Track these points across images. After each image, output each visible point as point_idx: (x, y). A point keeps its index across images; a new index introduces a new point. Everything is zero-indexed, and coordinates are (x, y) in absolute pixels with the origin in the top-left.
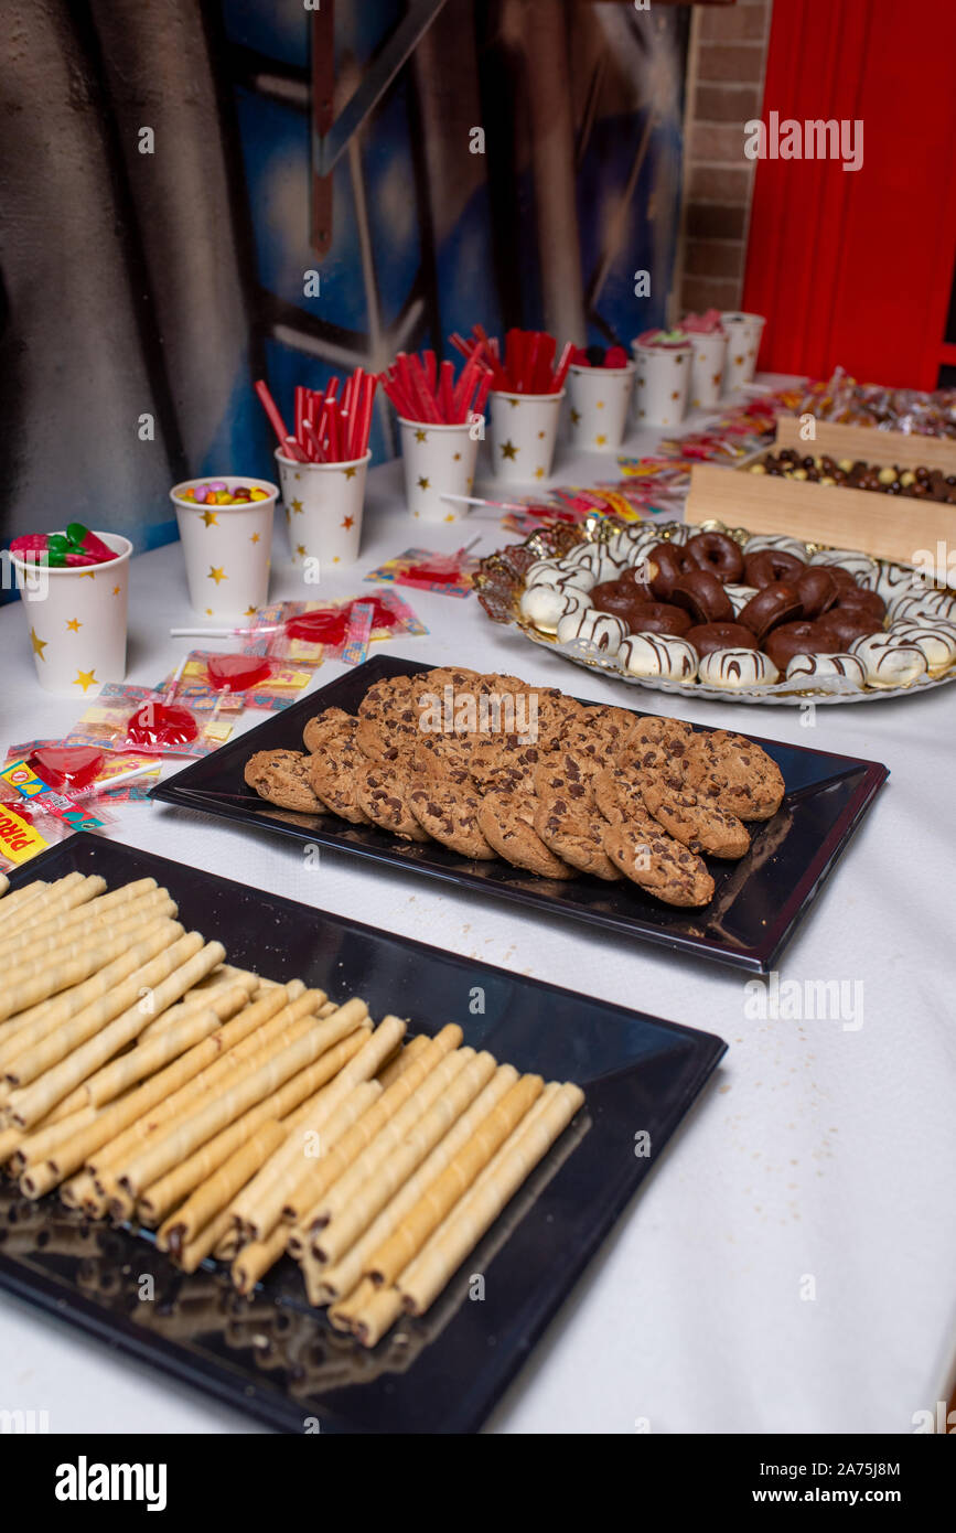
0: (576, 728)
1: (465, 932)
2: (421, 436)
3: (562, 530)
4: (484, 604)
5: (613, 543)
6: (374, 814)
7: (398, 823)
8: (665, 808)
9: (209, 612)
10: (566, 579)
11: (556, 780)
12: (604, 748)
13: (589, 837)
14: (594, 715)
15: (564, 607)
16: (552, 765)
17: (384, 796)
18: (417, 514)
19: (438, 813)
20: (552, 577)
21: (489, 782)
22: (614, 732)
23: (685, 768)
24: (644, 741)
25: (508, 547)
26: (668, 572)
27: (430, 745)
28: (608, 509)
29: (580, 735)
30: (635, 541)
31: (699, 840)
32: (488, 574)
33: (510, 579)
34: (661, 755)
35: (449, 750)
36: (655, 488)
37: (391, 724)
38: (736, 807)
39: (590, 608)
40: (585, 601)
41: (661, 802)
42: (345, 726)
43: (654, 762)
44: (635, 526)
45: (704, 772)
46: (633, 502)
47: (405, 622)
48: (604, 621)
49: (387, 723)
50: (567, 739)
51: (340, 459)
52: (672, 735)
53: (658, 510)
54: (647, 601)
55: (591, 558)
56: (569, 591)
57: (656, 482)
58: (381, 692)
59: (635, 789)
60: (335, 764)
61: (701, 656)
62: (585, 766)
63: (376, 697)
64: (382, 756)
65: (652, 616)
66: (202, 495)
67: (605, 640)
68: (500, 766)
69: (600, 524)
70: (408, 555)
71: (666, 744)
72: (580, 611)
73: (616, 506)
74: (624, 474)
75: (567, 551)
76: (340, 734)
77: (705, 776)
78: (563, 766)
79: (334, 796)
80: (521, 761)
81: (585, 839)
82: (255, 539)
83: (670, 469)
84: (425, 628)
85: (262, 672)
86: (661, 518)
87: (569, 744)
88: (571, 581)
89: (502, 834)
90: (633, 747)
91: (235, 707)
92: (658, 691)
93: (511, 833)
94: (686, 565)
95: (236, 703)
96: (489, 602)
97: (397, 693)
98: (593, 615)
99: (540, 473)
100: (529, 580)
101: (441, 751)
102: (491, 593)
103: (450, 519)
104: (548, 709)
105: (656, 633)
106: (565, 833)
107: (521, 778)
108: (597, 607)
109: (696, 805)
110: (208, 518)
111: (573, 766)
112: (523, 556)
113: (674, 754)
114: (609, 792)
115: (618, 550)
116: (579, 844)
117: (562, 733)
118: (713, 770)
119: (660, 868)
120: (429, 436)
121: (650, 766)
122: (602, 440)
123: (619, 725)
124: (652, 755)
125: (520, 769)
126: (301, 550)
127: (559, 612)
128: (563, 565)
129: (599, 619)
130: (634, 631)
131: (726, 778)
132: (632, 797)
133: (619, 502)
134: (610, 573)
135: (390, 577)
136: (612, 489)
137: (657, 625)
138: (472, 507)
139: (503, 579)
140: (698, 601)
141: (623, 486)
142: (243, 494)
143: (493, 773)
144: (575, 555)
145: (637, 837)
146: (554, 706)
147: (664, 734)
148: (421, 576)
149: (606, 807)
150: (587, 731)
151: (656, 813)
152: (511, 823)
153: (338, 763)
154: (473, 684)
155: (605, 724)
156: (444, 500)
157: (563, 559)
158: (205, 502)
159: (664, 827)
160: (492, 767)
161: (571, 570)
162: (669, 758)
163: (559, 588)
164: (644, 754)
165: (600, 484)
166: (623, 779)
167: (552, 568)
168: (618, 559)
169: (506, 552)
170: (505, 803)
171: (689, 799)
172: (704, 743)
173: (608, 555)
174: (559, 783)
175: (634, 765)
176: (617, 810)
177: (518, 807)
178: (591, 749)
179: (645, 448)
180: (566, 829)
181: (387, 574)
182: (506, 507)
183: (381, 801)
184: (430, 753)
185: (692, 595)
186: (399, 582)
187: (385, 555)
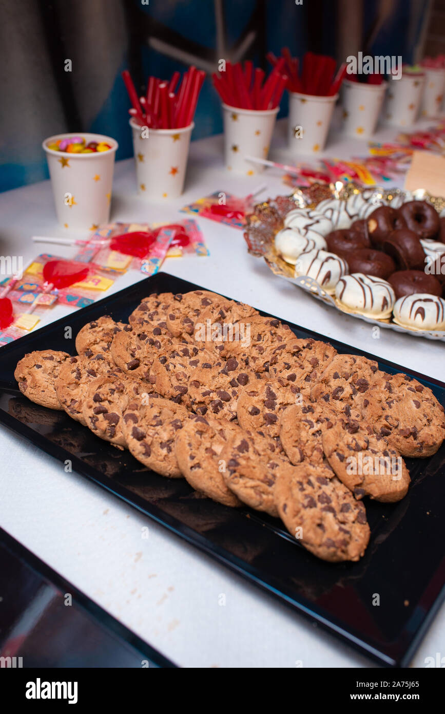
0: (285, 357)
1: (136, 561)
2: (235, 117)
3: (318, 189)
4: (247, 240)
5: (351, 200)
6: (93, 427)
7: (112, 436)
8: (338, 454)
9: (66, 226)
10: (311, 225)
11: (254, 408)
12: (303, 377)
13: (263, 481)
14: (301, 347)
15: (303, 247)
16: (254, 393)
17: (105, 412)
18: (230, 168)
19: (140, 437)
20: (302, 222)
21: (200, 403)
22: (315, 363)
23: (366, 406)
24: (336, 376)
25: (278, 198)
26: (383, 226)
27: (164, 361)
28: (356, 176)
29: (286, 364)
30: (367, 200)
31: (364, 488)
32: (259, 216)
33: (274, 221)
34: (348, 390)
35: (178, 366)
36: (389, 164)
37: (142, 337)
38: (402, 447)
39: (323, 249)
40: (321, 243)
41: (335, 447)
42: (107, 334)
43: (341, 395)
44: (369, 189)
45: (380, 412)
46: (373, 173)
47: (195, 245)
48: (331, 261)
49: (139, 335)
50: (275, 366)
51: (169, 127)
52: (360, 373)
53: (387, 179)
54: (366, 247)
55: (332, 210)
56: (311, 235)
57: (390, 160)
58: (149, 305)
59: (317, 427)
60: (80, 374)
61: (398, 297)
62: (282, 396)
63: (145, 309)
64: (126, 365)
65: (367, 259)
66: (64, 145)
67: (328, 276)
68: (213, 388)
69: (346, 186)
70: (216, 196)
71: (353, 381)
72: (315, 252)
73: (361, 174)
74: (371, 153)
75: (318, 202)
76: (102, 340)
77: (380, 417)
78: (263, 396)
79: (69, 403)
80: (233, 384)
81: (258, 483)
82: (97, 179)
83: (400, 152)
84: (208, 251)
85: (81, 275)
86: (389, 185)
87: (275, 370)
88: (314, 227)
89: (190, 465)
90: (326, 382)
91: (48, 303)
92: (361, 321)
93: (198, 465)
94: (398, 223)
95: (49, 301)
96: (251, 238)
97: (161, 306)
98: (324, 255)
99: (316, 148)
100: (287, 222)
101: (171, 367)
102: (257, 231)
103: (251, 173)
104: (267, 337)
105: (366, 273)
106: (242, 476)
107: (228, 400)
108: (330, 248)
109: (367, 449)
110: (64, 162)
111: (272, 396)
112: (287, 204)
113: (359, 390)
114: (292, 432)
115: (353, 206)
116: (252, 487)
117: (272, 359)
118: (389, 412)
119: (320, 525)
120: (240, 118)
121: (337, 398)
122: (361, 130)
123: (319, 357)
124: (341, 389)
125: (230, 392)
126: (143, 187)
127: (300, 250)
128: (312, 214)
129: (327, 260)
130: (351, 271)
131: (397, 420)
132: (313, 434)
133: (364, 172)
134: (344, 223)
135: (197, 211)
136: (359, 163)
137: (368, 267)
138: (266, 167)
139: (270, 220)
140: (401, 252)
141: (368, 161)
142: (93, 147)
143: (204, 394)
144: (323, 206)
145: (305, 486)
146: (272, 334)
147: (354, 370)
148: (218, 212)
149: (287, 443)
150: (292, 360)
151: (330, 457)
152: (201, 454)
153: (83, 371)
154: (213, 308)
155: (309, 355)
156: (248, 161)
157: (313, 210)
158: (65, 150)
159: (334, 472)
160: (206, 389)
161: (316, 218)
162: (354, 393)
163: (303, 231)
164: (334, 388)
165: (355, 158)
166: (309, 416)
167: (303, 216)
168: (352, 212)
169: (276, 200)
170: (201, 433)
171: (362, 444)
172: (384, 384)
173: (346, 209)
174: (255, 412)
175: (324, 397)
176: (296, 450)
177: (212, 437)
178: (292, 378)
179: (387, 139)
180: (244, 471)
181: (195, 208)
182: (287, 168)
183: (101, 416)
184: (162, 368)
185: (398, 248)
186: (202, 215)
187: (200, 195)
